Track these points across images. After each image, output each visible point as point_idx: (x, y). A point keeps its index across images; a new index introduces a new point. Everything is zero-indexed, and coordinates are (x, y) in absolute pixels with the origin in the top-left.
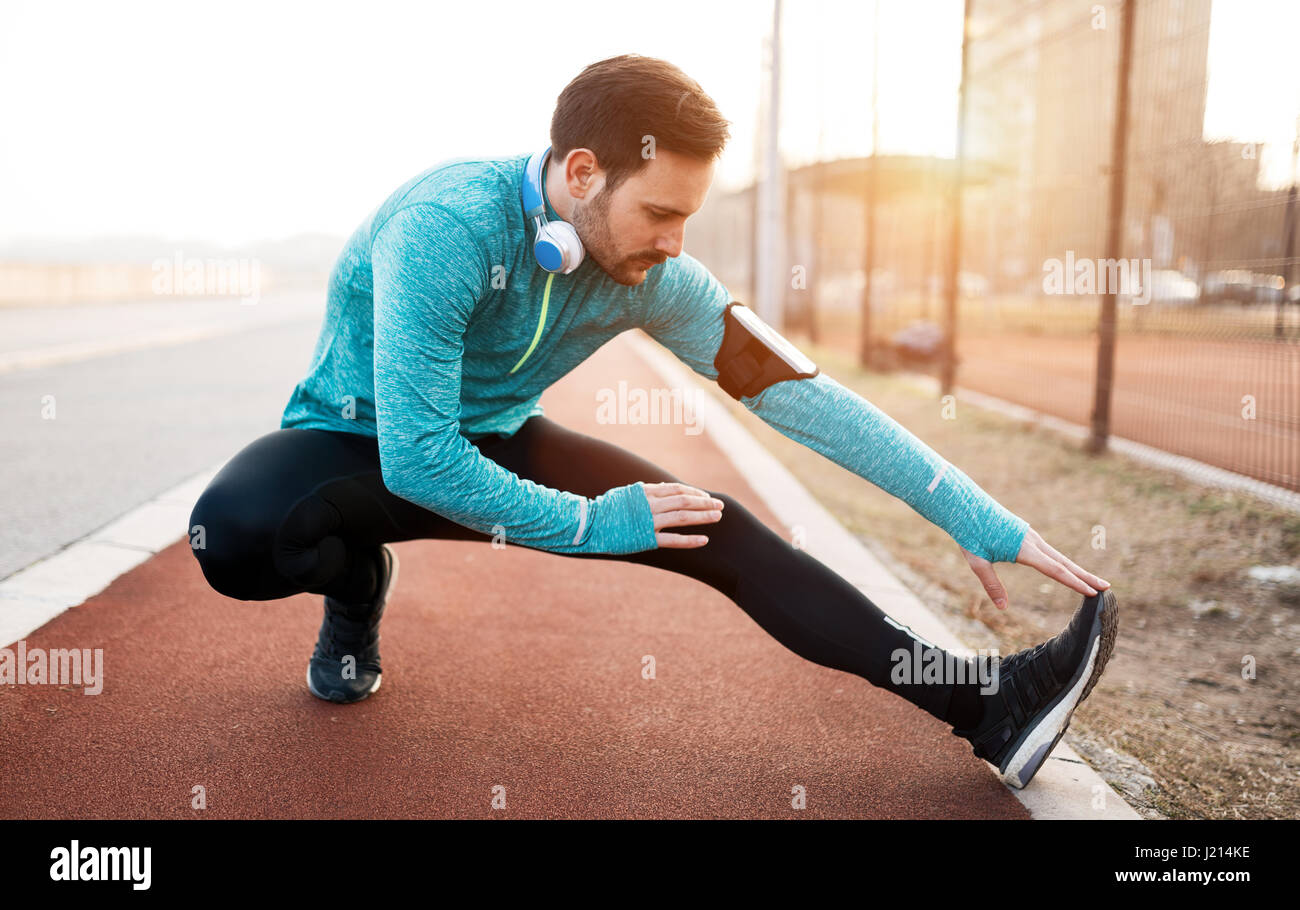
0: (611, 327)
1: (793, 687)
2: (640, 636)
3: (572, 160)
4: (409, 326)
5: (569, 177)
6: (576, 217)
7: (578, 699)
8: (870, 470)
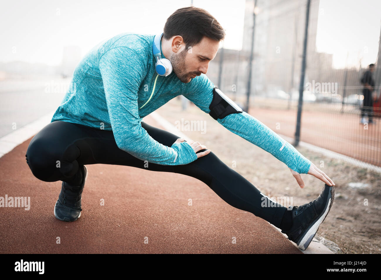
0: (175, 94)
1: (223, 217)
2: (167, 200)
3: (174, 39)
4: (122, 89)
5: (173, 45)
6: (172, 58)
7: (152, 221)
8: (261, 143)
